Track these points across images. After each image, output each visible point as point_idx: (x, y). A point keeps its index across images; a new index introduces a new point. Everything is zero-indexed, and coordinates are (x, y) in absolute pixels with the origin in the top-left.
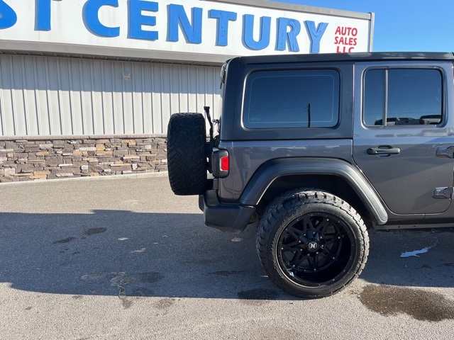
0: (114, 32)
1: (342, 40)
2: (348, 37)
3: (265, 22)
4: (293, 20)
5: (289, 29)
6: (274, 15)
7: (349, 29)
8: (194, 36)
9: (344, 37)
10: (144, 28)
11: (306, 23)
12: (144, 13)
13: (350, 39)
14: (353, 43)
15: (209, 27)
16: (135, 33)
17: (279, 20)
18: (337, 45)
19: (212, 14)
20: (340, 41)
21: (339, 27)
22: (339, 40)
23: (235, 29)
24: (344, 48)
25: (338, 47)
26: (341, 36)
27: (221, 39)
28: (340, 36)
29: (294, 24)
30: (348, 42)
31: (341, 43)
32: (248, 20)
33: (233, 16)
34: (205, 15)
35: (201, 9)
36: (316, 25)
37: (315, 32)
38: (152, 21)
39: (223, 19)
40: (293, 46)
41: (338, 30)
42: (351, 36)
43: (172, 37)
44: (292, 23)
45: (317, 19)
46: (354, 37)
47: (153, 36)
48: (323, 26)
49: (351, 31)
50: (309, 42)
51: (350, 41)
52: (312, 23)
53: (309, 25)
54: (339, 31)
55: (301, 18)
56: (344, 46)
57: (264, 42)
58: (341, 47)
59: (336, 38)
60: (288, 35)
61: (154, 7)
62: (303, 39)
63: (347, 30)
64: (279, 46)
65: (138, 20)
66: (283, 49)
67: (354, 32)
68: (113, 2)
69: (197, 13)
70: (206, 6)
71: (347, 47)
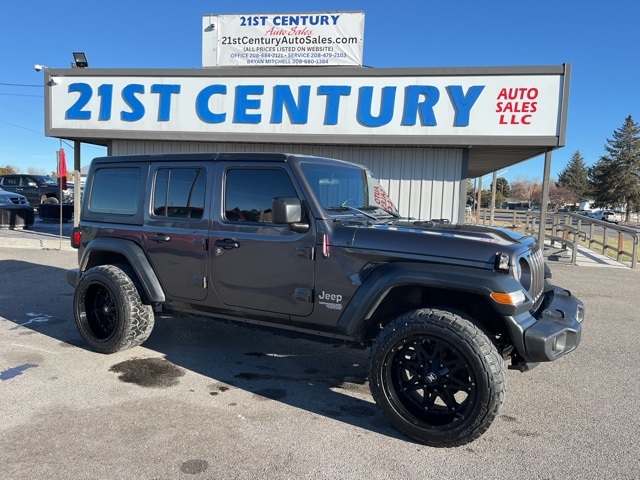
0: (221, 118)
1: (509, 106)
2: (520, 101)
3: (389, 94)
4: (428, 88)
5: (422, 99)
6: (401, 84)
7: (523, 90)
8: (299, 116)
9: (513, 102)
10: (249, 112)
11: (449, 89)
12: (250, 97)
13: (524, 104)
14: (530, 108)
15: (317, 105)
16: (240, 117)
17: (409, 90)
18: (501, 113)
19: (322, 90)
20: (507, 108)
21: (505, 90)
22: (503, 106)
23: (348, 105)
24: (513, 117)
25: (502, 117)
26: (509, 100)
27: (331, 117)
28: (505, 102)
29: (432, 94)
30: (520, 107)
31: (508, 111)
32: (365, 94)
33: (346, 91)
34: (313, 92)
35: (309, 87)
36: (465, 92)
37: (463, 104)
38: (257, 104)
39: (333, 95)
40: (430, 120)
41: (503, 93)
42: (526, 99)
43: (276, 118)
44: (427, 91)
45: (466, 83)
46: (531, 101)
47: (256, 119)
48: (476, 91)
49: (526, 93)
50: (452, 113)
51: (524, 107)
52: (459, 88)
53: (454, 91)
54: (505, 95)
55: (441, 83)
56: (513, 113)
57: (386, 116)
58: (508, 115)
59: (498, 105)
60: (420, 106)
61: (259, 90)
62: (444, 110)
63: (519, 93)
64: (408, 120)
65: (244, 103)
66: (412, 123)
67: (532, 94)
68: (222, 90)
69: (305, 91)
70: (315, 83)
71: (519, 116)
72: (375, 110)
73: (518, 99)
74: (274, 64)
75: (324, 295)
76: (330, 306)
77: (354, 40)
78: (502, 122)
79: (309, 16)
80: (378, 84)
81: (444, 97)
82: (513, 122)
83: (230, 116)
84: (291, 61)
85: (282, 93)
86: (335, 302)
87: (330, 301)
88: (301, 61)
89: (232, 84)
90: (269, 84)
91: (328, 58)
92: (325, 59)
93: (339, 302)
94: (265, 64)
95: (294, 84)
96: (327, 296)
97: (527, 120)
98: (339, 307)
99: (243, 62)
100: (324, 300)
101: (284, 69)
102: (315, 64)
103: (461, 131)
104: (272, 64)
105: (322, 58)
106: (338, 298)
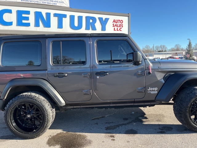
0: (10, 24)
1: (116, 25)
2: (119, 24)
3: (80, 18)
4: (93, 17)
5: (91, 21)
6: (84, 15)
7: (119, 20)
8: (47, 24)
9: (117, 24)
10: (24, 21)
11: (99, 18)
12: (23, 15)
13: (120, 25)
14: (121, 26)
15: (54, 21)
16: (20, 23)
17: (87, 17)
18: (114, 27)
19: (55, 15)
20: (115, 26)
21: (114, 20)
22: (114, 25)
23: (66, 22)
24: (117, 28)
25: (114, 28)
26: (116, 23)
27: (60, 25)
28: (115, 24)
29: (94, 19)
30: (119, 26)
31: (116, 26)
32: (72, 18)
33: (65, 16)
34: (52, 16)
35: (50, 13)
36: (104, 19)
37: (104, 23)
38: (27, 19)
39: (60, 18)
40: (94, 28)
41: (114, 21)
42: (120, 23)
43: (37, 25)
44: (92, 18)
45: (104, 17)
46: (122, 24)
47: (28, 25)
48: (107, 20)
49: (120, 21)
50: (101, 26)
51: (120, 26)
52: (102, 18)
53: (100, 19)
54: (115, 21)
55: (97, 16)
57: (80, 26)
58: (116, 28)
59: (113, 24)
60: (91, 23)
61: (28, 13)
62: (98, 25)
63: (118, 21)
64: (87, 28)
65: (21, 18)
66: (89, 29)
67: (122, 22)
68: (10, 11)
69: (48, 15)
70: (52, 12)
71: (119, 28)
72: (76, 24)
74: (34, 3)
75: (150, 89)
76: (152, 92)
78: (114, 30)
80: (76, 15)
81: (98, 21)
82: (117, 30)
83: (15, 23)
84: (41, 2)
85: (38, 15)
86: (155, 91)
87: (153, 91)
88: (45, 3)
89: (14, 9)
90: (32, 11)
91: (56, 3)
92: (55, 3)
93: (156, 90)
94: (29, 2)
95: (44, 12)
96: (151, 89)
97: (121, 30)
98: (156, 92)
99: (19, 0)
100: (150, 91)
101: (38, 5)
102: (51, 4)
103: (103, 32)
104: (32, 2)
105: (54, 2)
106: (156, 89)
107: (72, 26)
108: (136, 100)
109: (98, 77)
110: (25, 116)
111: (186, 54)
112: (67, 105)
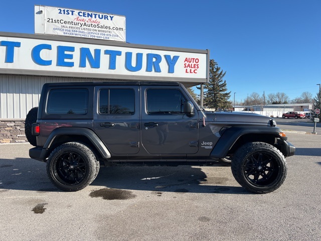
0: (48, 63)
1: (189, 65)
2: (193, 64)
3: (139, 56)
4: (157, 55)
5: (154, 60)
6: (145, 52)
7: (194, 59)
8: (96, 64)
9: (190, 64)
10: (66, 60)
11: (165, 56)
12: (66, 53)
14: (196, 67)
15: (105, 60)
16: (60, 63)
17: (148, 55)
18: (186, 68)
19: (107, 52)
21: (187, 58)
22: (187, 65)
23: (120, 61)
24: (191, 70)
25: (187, 70)
26: (188, 63)
27: (112, 65)
28: (187, 63)
29: (158, 58)
30: (193, 66)
31: (189, 67)
32: (129, 56)
33: (119, 53)
34: (102, 53)
35: (100, 50)
36: (172, 58)
37: (171, 62)
38: (71, 57)
39: (113, 55)
40: (158, 70)
41: (186, 60)
42: (195, 63)
43: (82, 65)
44: (156, 56)
45: (172, 54)
46: (197, 64)
47: (71, 65)
48: (176, 58)
50: (167, 67)
51: (194, 66)
52: (169, 56)
53: (167, 57)
55: (162, 53)
56: (191, 68)
57: (139, 67)
58: (189, 69)
59: (185, 64)
60: (153, 63)
61: (72, 49)
62: (163, 65)
63: (192, 60)
64: (148, 69)
65: (63, 56)
66: (151, 71)
67: (197, 61)
68: (49, 47)
69: (97, 52)
70: (103, 48)
71: (193, 70)
72: (134, 64)
73: (192, 63)
74: (80, 36)
75: (204, 143)
76: (206, 147)
77: (121, 29)
78: (186, 72)
79: (98, 14)
80: (135, 51)
81: (163, 59)
82: (191, 72)
83: (54, 62)
84: (89, 36)
85: (85, 53)
86: (209, 145)
87: (207, 145)
88: (94, 36)
89: (55, 44)
90: (78, 46)
91: (109, 36)
92: (108, 37)
93: (211, 145)
94: (74, 36)
95: (92, 48)
96: (205, 143)
97: (195, 72)
98: (211, 147)
99: (61, 33)
100: (204, 145)
101: (86, 40)
102: (102, 39)
103: (171, 75)
104: (78, 36)
105: (106, 36)
106: (211, 143)
107: (128, 66)
108: (188, 155)
109: (147, 128)
110: (68, 167)
111: (315, 109)
112: (112, 157)
